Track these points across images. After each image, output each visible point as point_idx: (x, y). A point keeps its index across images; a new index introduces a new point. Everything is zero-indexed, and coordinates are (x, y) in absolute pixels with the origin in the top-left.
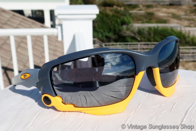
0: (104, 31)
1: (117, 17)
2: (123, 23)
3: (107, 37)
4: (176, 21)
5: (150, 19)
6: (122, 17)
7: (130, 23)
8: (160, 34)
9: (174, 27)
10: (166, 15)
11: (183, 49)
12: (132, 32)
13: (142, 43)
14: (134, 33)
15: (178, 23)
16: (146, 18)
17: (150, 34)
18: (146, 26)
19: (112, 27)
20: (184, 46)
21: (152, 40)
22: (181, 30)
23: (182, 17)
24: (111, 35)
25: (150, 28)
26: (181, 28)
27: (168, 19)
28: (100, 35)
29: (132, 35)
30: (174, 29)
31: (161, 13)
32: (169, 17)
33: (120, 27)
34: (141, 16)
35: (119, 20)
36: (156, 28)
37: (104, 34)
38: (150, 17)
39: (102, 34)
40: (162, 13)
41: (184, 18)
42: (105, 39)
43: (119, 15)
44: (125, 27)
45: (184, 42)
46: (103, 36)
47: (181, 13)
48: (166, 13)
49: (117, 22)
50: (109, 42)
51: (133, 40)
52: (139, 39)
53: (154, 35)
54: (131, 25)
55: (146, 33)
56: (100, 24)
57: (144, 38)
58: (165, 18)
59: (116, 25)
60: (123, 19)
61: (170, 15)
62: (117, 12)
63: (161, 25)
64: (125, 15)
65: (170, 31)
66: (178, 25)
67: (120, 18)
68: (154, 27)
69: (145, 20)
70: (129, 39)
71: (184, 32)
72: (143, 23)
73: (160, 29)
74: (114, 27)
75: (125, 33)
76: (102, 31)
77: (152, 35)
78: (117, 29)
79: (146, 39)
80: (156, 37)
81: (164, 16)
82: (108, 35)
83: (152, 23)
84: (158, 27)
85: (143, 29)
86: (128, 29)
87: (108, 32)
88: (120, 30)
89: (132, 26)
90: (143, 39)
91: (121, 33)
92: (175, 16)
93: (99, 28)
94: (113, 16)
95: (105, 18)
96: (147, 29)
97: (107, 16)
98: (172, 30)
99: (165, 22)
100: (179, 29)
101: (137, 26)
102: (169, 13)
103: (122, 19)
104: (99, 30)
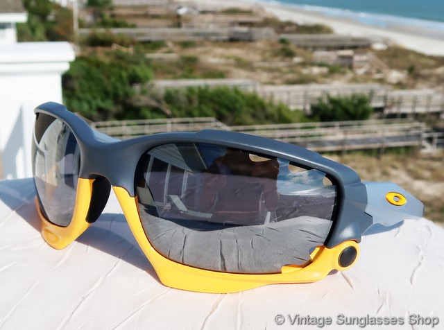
0: (95, 98)
1: (120, 67)
2: (134, 80)
3: (100, 110)
4: (243, 73)
5: (191, 71)
6: (132, 67)
7: (147, 79)
8: (212, 100)
9: (240, 85)
10: (222, 61)
11: (260, 130)
12: (154, 97)
13: (175, 120)
14: (158, 101)
15: (247, 77)
16: (182, 68)
17: (190, 101)
18: (183, 84)
19: (110, 88)
20: (262, 123)
21: (196, 112)
22: (255, 92)
23: (256, 64)
24: (108, 105)
25: (190, 90)
26: (254, 86)
27: (227, 68)
28: (85, 107)
29: (154, 103)
30: (241, 89)
31: (213, 57)
32: (229, 65)
33: (128, 88)
34: (171, 63)
35: (124, 74)
36: (203, 88)
37: (94, 103)
38: (189, 66)
39: (89, 103)
40: (215, 56)
41: (259, 68)
42: (95, 113)
43: (123, 64)
44: (137, 88)
45: (262, 115)
46: (91, 107)
47: (254, 57)
48: (222, 56)
49: (120, 77)
50: (105, 119)
51: (155, 115)
52: (168, 112)
53: (201, 103)
54: (150, 83)
55: (183, 99)
56: (84, 82)
57: (179, 109)
58: (221, 68)
59: (119, 85)
60: (134, 71)
61: (232, 61)
62: (120, 57)
63: (213, 83)
64: (137, 63)
65: (232, 94)
66: (248, 81)
67: (126, 69)
68: (199, 88)
69: (180, 73)
70: (147, 113)
71: (260, 96)
72: (176, 78)
73: (211, 90)
74: (115, 88)
75: (138, 100)
76: (89, 97)
77: (196, 103)
78: (121, 93)
79: (183, 112)
80: (204, 107)
81: (218, 64)
82: (102, 104)
83: (194, 78)
84: (207, 87)
85: (177, 92)
86: (143, 93)
87: (103, 100)
88: (127, 95)
89: (152, 85)
90: (176, 112)
91: (128, 101)
92: (241, 64)
93: (83, 92)
94: (112, 65)
95: (95, 71)
96: (185, 91)
97: (98, 65)
98: (236, 91)
99: (221, 75)
100: (250, 90)
101: (162, 85)
102: (228, 58)
103: (130, 71)
104: (81, 96)
